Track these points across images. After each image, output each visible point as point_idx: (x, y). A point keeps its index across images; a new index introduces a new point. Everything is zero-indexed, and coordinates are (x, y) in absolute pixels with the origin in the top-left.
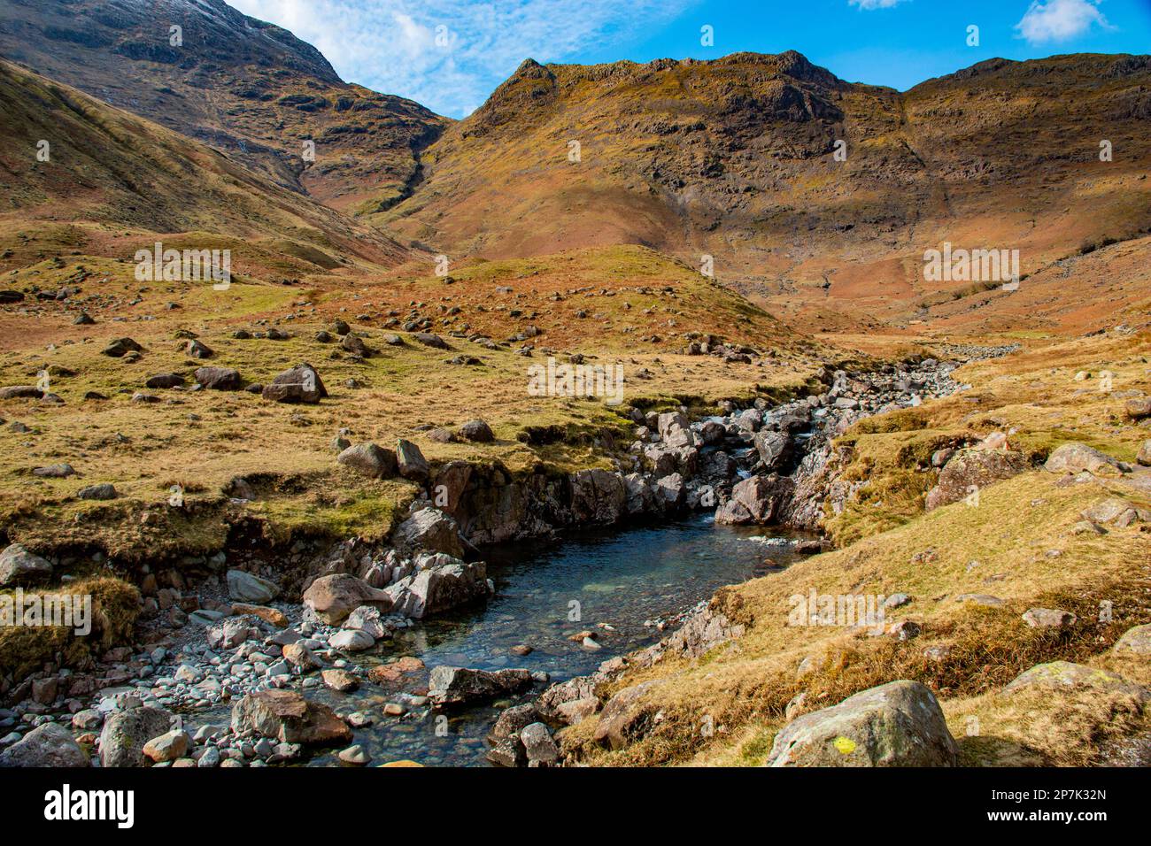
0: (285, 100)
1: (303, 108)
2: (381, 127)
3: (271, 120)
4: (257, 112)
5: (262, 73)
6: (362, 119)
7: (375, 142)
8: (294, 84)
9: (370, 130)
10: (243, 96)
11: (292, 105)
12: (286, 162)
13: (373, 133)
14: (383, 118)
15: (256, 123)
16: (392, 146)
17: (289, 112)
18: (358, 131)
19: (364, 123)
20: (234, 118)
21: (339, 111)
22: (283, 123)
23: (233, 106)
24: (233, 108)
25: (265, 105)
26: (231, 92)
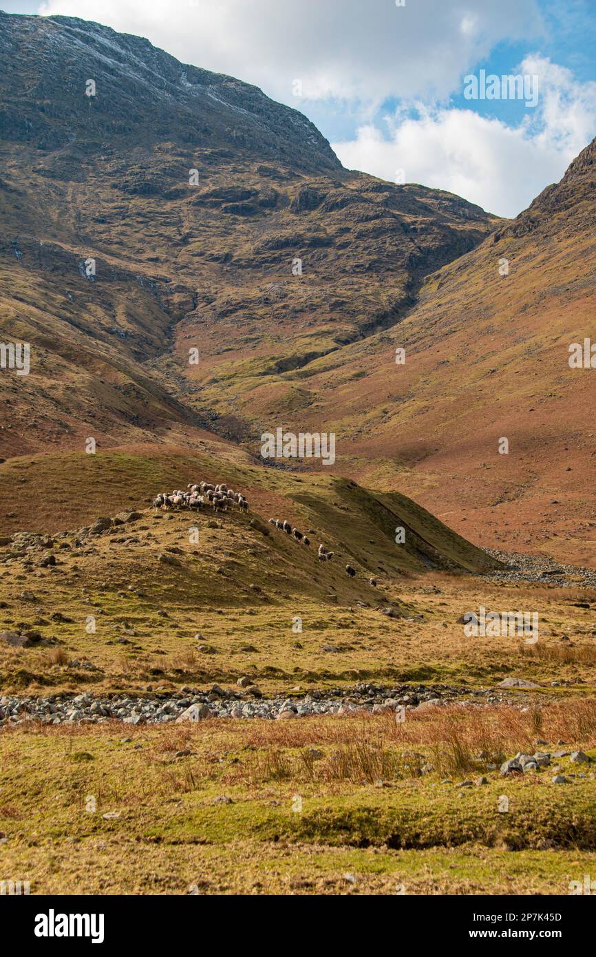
0: (207, 196)
1: (234, 210)
2: (360, 236)
3: (170, 231)
4: (146, 218)
5: (181, 155)
6: (329, 225)
7: (342, 261)
8: (235, 171)
9: (339, 241)
10: (134, 192)
11: (215, 205)
12: (164, 298)
13: (344, 246)
14: (368, 219)
15: (139, 236)
16: (372, 268)
17: (208, 216)
18: (316, 243)
19: (331, 230)
20: (102, 227)
21: (297, 212)
22: (190, 235)
23: (107, 208)
24: (106, 212)
25: (169, 206)
26: (114, 186)
